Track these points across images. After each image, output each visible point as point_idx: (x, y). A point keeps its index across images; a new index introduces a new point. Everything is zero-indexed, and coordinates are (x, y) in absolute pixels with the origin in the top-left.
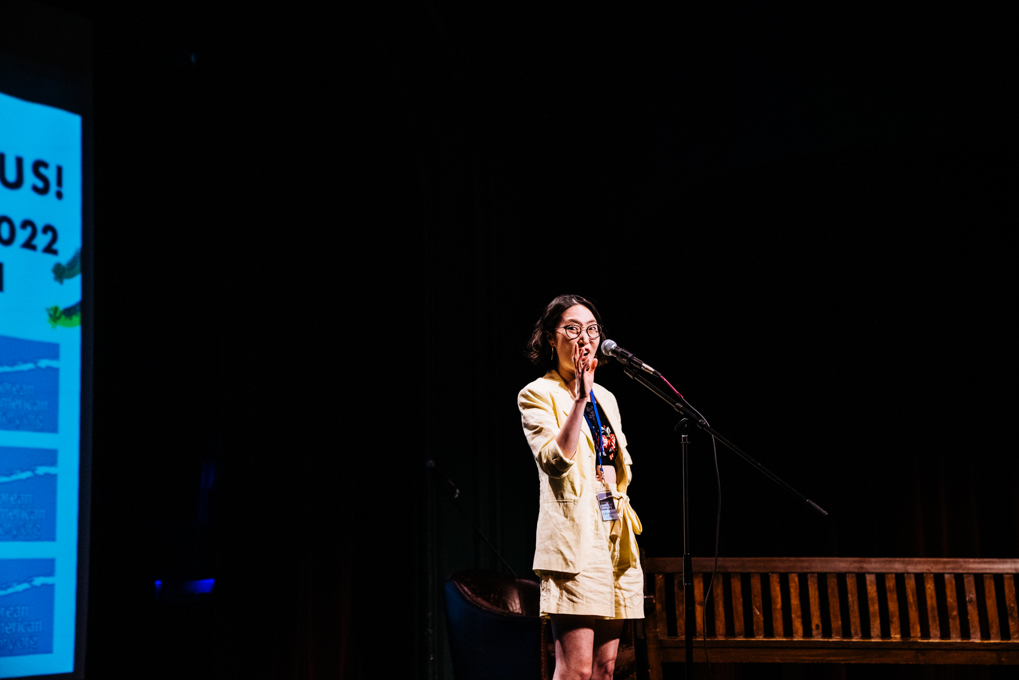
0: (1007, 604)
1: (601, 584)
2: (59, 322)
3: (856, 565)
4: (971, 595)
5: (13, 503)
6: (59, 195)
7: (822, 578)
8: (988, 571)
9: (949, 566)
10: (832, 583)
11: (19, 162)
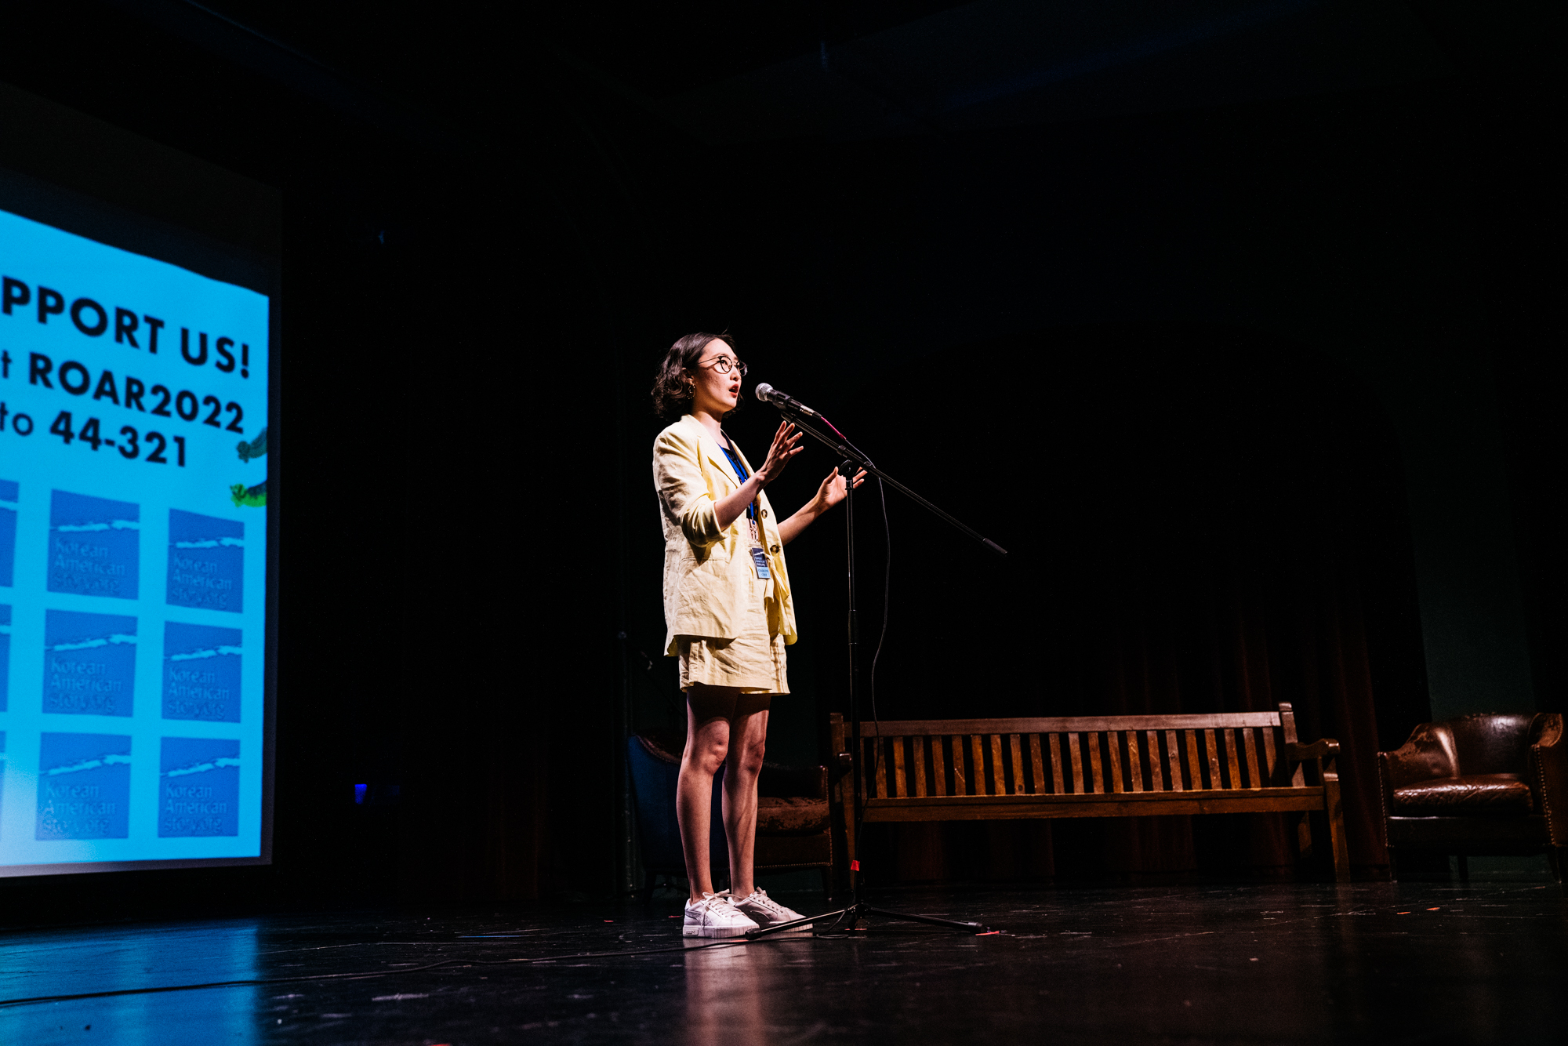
0: (1209, 758)
1: (758, 652)
2: (243, 500)
3: (1060, 725)
4: (1174, 751)
5: (195, 681)
6: (245, 374)
7: (1025, 739)
8: (1190, 727)
9: (1152, 723)
10: (1035, 745)
11: (203, 338)
